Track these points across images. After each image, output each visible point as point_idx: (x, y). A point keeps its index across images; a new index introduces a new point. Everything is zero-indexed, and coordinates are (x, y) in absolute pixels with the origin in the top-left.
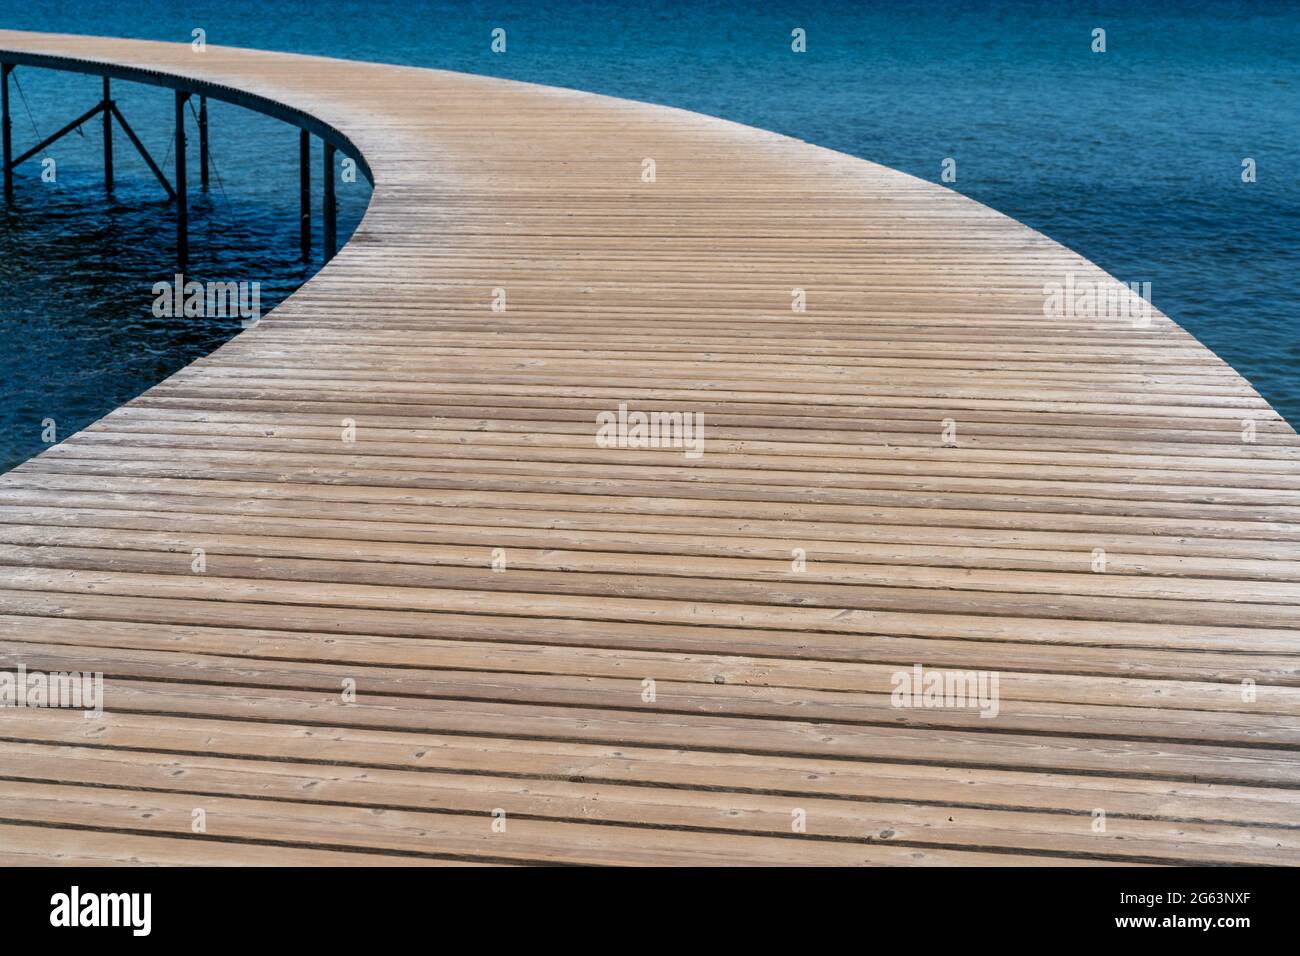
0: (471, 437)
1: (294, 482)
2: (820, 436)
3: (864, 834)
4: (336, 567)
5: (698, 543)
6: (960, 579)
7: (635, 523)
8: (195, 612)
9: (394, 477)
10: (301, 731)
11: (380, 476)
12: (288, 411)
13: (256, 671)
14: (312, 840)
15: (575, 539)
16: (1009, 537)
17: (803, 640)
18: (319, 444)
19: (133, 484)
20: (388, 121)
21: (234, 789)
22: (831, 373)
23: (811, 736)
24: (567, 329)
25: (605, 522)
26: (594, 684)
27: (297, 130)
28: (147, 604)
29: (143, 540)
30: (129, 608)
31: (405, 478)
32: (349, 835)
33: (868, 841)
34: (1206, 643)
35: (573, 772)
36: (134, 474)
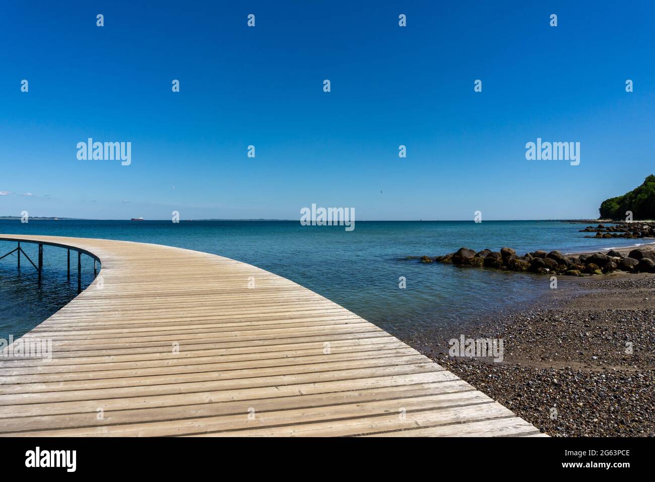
0: (154, 300)
1: (122, 310)
2: (224, 295)
3: (283, 357)
4: (144, 325)
5: (214, 314)
6: (267, 315)
7: (200, 312)
8: (118, 335)
9: (144, 308)
10: (158, 354)
11: (141, 308)
12: (112, 298)
13: (140, 345)
14: (176, 373)
15: (190, 315)
16: (271, 307)
17: (247, 327)
18: (122, 304)
19: (86, 314)
20: (94, 248)
21: (151, 366)
22: (218, 285)
23: (261, 343)
24: (160, 281)
25: (193, 312)
26: (212, 339)
27: (67, 250)
28: (106, 335)
29: (96, 324)
30: (103, 336)
31: (146, 308)
32: (182, 371)
33: (284, 358)
34: (317, 320)
35: (220, 354)
36: (85, 312)
